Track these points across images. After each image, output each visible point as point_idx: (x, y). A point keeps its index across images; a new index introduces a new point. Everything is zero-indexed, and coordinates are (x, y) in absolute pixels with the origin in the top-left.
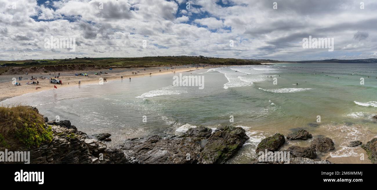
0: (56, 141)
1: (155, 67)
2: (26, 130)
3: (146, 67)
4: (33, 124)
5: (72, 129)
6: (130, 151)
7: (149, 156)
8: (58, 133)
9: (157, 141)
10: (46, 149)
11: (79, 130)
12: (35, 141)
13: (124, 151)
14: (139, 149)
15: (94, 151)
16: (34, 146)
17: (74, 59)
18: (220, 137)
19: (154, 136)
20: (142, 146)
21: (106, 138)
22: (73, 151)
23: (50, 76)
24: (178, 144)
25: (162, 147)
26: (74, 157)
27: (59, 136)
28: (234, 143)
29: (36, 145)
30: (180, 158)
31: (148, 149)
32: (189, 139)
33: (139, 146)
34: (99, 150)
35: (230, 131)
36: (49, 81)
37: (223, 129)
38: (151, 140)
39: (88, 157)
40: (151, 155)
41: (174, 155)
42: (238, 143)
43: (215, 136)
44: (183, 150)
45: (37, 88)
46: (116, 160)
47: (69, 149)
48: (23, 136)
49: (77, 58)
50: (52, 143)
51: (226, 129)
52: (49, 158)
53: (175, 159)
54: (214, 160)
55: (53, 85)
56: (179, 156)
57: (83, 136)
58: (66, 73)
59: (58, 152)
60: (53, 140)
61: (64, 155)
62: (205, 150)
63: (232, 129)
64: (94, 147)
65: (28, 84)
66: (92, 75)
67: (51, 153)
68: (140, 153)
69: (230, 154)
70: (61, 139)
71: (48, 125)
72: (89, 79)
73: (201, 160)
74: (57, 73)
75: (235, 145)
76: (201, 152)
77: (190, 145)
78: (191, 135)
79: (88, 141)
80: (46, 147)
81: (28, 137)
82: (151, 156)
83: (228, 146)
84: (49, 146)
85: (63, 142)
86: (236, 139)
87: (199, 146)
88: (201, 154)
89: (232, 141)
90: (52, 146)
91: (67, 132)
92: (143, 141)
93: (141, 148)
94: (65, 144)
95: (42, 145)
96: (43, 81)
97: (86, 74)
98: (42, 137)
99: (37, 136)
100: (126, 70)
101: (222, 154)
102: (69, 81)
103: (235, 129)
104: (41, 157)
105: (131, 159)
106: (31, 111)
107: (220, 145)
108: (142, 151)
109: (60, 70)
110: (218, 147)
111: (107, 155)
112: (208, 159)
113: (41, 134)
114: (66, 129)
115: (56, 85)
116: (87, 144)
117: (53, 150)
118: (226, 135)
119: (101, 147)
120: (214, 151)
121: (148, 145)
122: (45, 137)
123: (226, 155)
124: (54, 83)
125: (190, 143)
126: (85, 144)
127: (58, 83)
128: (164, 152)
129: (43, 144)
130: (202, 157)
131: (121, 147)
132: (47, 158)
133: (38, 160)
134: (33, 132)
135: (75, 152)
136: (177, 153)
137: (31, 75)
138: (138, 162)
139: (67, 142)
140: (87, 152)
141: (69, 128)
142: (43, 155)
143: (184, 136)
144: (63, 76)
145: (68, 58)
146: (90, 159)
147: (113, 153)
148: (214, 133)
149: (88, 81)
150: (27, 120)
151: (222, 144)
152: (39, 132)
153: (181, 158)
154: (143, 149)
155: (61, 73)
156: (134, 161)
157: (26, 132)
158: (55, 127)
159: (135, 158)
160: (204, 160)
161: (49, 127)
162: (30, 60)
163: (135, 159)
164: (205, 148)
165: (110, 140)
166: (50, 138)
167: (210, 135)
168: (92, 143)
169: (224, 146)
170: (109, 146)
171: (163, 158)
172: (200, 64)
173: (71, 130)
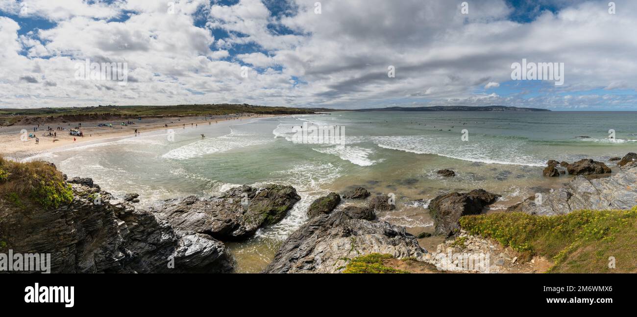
0: (77, 201)
1: (192, 117)
2: (43, 188)
3: (180, 117)
4: (51, 182)
5: (95, 188)
6: (162, 214)
7: (184, 219)
8: (79, 193)
9: (193, 203)
10: (65, 211)
12: (53, 201)
13: (155, 214)
14: (172, 212)
15: (120, 214)
17: (97, 107)
18: (266, 197)
19: (190, 197)
20: (175, 208)
21: (133, 198)
24: (217, 206)
25: (199, 209)
26: (98, 220)
27: (80, 195)
28: (283, 204)
29: (54, 206)
30: (219, 222)
31: (182, 212)
32: (231, 200)
33: (172, 208)
34: (126, 213)
35: (279, 190)
36: (68, 133)
37: (270, 189)
38: (186, 202)
39: (113, 220)
40: (186, 218)
41: (213, 218)
42: (288, 203)
43: (260, 196)
44: (223, 212)
46: (146, 224)
47: (92, 211)
49: (100, 106)
50: (72, 204)
51: (273, 189)
52: (69, 221)
53: (214, 223)
54: (259, 223)
56: (218, 220)
57: (108, 197)
59: (79, 213)
60: (74, 201)
61: (86, 217)
62: (248, 213)
63: (280, 188)
64: (120, 209)
66: (117, 126)
67: (72, 215)
68: (173, 216)
69: (278, 216)
70: (83, 200)
71: (67, 183)
72: (114, 131)
73: (244, 224)
75: (284, 206)
76: (243, 214)
77: (231, 206)
78: (233, 196)
79: (112, 202)
80: (65, 208)
81: (46, 196)
82: (186, 220)
83: (276, 207)
84: (69, 207)
85: (84, 203)
86: (285, 200)
87: (242, 208)
88: (244, 217)
89: (280, 202)
90: (73, 207)
91: (89, 191)
92: (176, 203)
93: (175, 211)
94: (87, 206)
95: (62, 206)
96: (61, 132)
97: (111, 125)
98: (61, 197)
99: (55, 196)
100: (158, 120)
101: (268, 216)
103: (284, 188)
104: (60, 220)
105: (162, 223)
106: (48, 168)
107: (265, 206)
108: (175, 214)
110: (263, 209)
111: (135, 219)
112: (252, 222)
113: (60, 193)
114: (88, 188)
116: (112, 205)
117: (74, 212)
118: (274, 196)
119: (128, 209)
120: (259, 213)
121: (182, 207)
122: (65, 197)
123: (274, 217)
125: (231, 204)
126: (110, 205)
127: (78, 135)
128: (201, 215)
129: (62, 204)
130: (245, 220)
131: (151, 209)
133: (56, 222)
134: (51, 191)
135: (98, 214)
136: (217, 216)
138: (171, 226)
139: (89, 203)
140: (112, 214)
141: (91, 187)
142: (62, 217)
143: (225, 196)
146: (116, 222)
147: (142, 216)
148: (259, 193)
149: (113, 132)
150: (44, 177)
151: (268, 206)
153: (221, 222)
154: (176, 212)
155: (82, 123)
156: (166, 225)
157: (43, 191)
158: (75, 185)
159: (167, 221)
160: (247, 223)
163: (167, 223)
164: (249, 210)
165: (138, 201)
166: (70, 198)
167: (255, 195)
168: (117, 205)
169: (270, 208)
171: (199, 222)
173: (93, 189)
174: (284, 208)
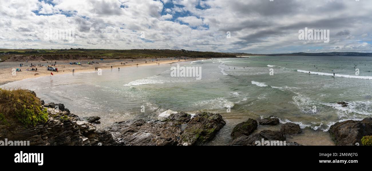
0: (51, 121)
1: (142, 59)
2: (25, 111)
3: (133, 58)
4: (31, 106)
5: (66, 112)
6: (117, 133)
7: (134, 137)
8: (53, 115)
9: (142, 125)
10: (41, 128)
11: (71, 112)
12: (32, 121)
13: (112, 133)
14: (125, 131)
15: (84, 132)
16: (31, 125)
17: (69, 50)
18: (198, 122)
19: (140, 120)
20: (128, 129)
21: (96, 120)
22: (66, 131)
23: (47, 64)
24: (160, 127)
25: (146, 130)
26: (67, 136)
27: (53, 117)
28: (212, 127)
29: (33, 125)
30: (162, 140)
31: (133, 131)
32: (171, 123)
33: (125, 128)
34: (89, 131)
35: (208, 116)
36: (46, 68)
37: (201, 115)
38: (136, 124)
39: (79, 137)
40: (136, 137)
41: (157, 137)
42: (215, 127)
43: (194, 121)
44: (165, 132)
45: (35, 74)
46: (104, 140)
47: (62, 129)
48: (21, 116)
49: (72, 49)
50: (47, 123)
51: (204, 115)
52: (44, 136)
53: (157, 141)
54: (193, 142)
55: (50, 72)
56: (161, 138)
57: (75, 119)
58: (61, 61)
59: (52, 131)
60: (48, 121)
61: (57, 134)
62: (185, 133)
63: (209, 115)
64: (85, 128)
65: (28, 70)
66: (84, 65)
67: (46, 132)
68: (126, 135)
69: (208, 136)
70: (55, 120)
71: (44, 107)
72: (82, 68)
73: (181, 142)
74: (54, 61)
75: (212, 129)
76: (181, 134)
77: (171, 128)
78: (173, 120)
79: (79, 123)
80: (41, 126)
81: (26, 117)
82: (136, 138)
83: (206, 130)
84: (45, 126)
85: (57, 123)
86: (213, 124)
87: (180, 130)
88: (181, 137)
89: (209, 126)
90: (47, 126)
91: (61, 114)
92: (129, 124)
93: (127, 130)
94: (59, 125)
95: (39, 125)
96: (41, 68)
97: (79, 63)
98: (39, 117)
99: (34, 117)
100: (116, 61)
101: (200, 136)
102: (64, 69)
103: (212, 114)
104: (37, 136)
105: (117, 140)
106: (29, 95)
107: (198, 128)
108: (128, 133)
109: (56, 59)
110: (196, 130)
111: (96, 136)
112: (187, 141)
113: (38, 115)
114: (60, 112)
115: (53, 72)
116: (78, 125)
117: (48, 130)
118: (205, 120)
119: (91, 128)
120: (193, 134)
121: (133, 128)
122: (41, 118)
123: (204, 137)
124: (51, 70)
125: (171, 126)
126: (77, 126)
127: (54, 71)
128: (148, 135)
129: (39, 123)
130: (182, 139)
131: (109, 129)
132: (42, 136)
133: (34, 138)
134: (30, 113)
135: (67, 132)
136: (160, 135)
137: (30, 62)
138: (124, 142)
139: (61, 123)
140: (78, 132)
141: (62, 111)
142: (39, 134)
143: (166, 120)
144: (59, 65)
145: (64, 49)
146: (81, 139)
147: (101, 134)
148: (193, 118)
149: (81, 69)
150: (25, 102)
151: (200, 128)
152: (36, 113)
153: (163, 140)
154: (129, 131)
155: (57, 61)
156: (120, 141)
157: (24, 113)
158: (50, 109)
159: (121, 139)
160: (184, 142)
161: (44, 109)
162: (30, 49)
163: (121, 140)
164: (185, 131)
165: (99, 123)
166: (46, 119)
167: (189, 120)
168: (83, 125)
169: (202, 130)
170: (98, 128)
171: (146, 140)
172: (182, 57)
173: (64, 112)
174: (212, 130)
